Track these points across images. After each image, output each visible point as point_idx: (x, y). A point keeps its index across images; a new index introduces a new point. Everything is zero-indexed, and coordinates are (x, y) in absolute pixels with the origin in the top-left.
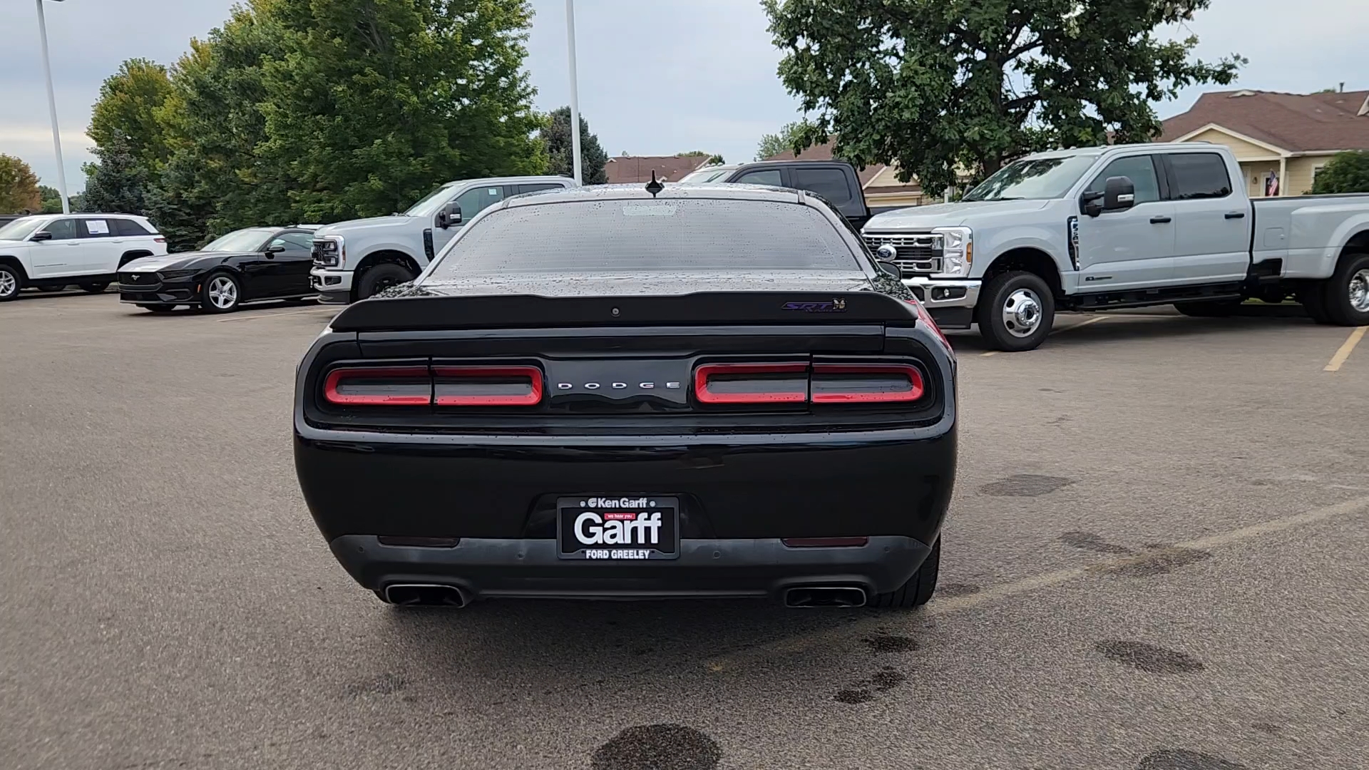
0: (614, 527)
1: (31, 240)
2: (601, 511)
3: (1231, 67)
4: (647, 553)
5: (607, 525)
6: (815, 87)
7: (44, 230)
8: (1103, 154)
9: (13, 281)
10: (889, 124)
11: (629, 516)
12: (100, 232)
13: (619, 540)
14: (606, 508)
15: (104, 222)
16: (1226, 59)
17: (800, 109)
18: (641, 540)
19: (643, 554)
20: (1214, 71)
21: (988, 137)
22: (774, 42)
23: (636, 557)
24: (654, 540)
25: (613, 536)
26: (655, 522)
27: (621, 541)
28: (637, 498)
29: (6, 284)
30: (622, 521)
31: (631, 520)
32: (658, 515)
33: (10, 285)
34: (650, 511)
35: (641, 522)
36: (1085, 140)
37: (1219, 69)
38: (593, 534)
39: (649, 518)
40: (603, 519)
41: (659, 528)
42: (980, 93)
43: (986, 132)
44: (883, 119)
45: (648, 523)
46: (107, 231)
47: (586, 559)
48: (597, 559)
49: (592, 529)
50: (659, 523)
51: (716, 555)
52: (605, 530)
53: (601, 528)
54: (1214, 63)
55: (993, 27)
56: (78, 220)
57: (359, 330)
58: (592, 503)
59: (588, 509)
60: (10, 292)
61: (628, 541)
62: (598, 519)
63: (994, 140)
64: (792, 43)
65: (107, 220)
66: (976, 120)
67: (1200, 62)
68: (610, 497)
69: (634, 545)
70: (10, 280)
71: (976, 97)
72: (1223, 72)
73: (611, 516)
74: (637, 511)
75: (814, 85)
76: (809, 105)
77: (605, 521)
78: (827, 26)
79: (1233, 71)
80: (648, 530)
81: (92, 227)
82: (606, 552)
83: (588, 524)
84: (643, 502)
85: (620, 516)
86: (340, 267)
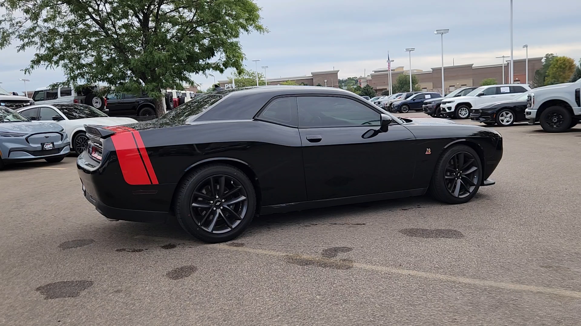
1: (477, 96)
7: (483, 92)
9: (468, 112)
12: (506, 92)
15: (509, 87)
29: (465, 113)
33: (466, 113)
46: (509, 91)
56: (497, 87)
60: (466, 116)
65: (510, 87)
70: (467, 111)
81: (502, 90)
86: (531, 108)
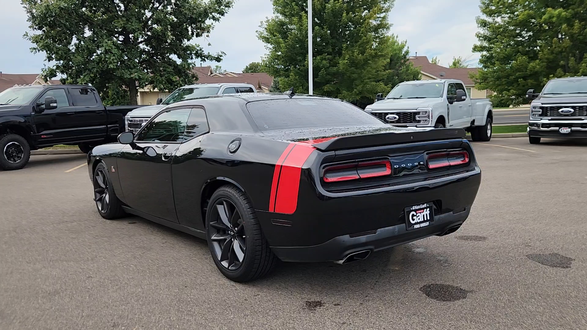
0: (419, 216)
2: (415, 211)
3: (221, 56)
4: (428, 223)
5: (417, 215)
6: (59, 51)
8: (221, 87)
10: (98, 70)
11: (422, 211)
13: (420, 220)
14: (416, 209)
16: (218, 53)
17: (46, 60)
18: (426, 219)
19: (427, 223)
20: (215, 57)
21: (141, 77)
22: (30, 27)
23: (426, 225)
24: (428, 218)
25: (419, 219)
26: (428, 212)
27: (421, 221)
28: (423, 204)
30: (420, 213)
31: (423, 212)
32: (428, 209)
34: (426, 208)
35: (425, 213)
36: (175, 80)
37: (216, 56)
38: (414, 219)
39: (426, 211)
40: (416, 212)
41: (429, 214)
42: (132, 59)
43: (140, 75)
44: (95, 67)
45: (426, 213)
47: (414, 229)
48: (417, 228)
49: (414, 218)
50: (429, 212)
51: (441, 220)
52: (417, 217)
53: (416, 217)
54: (215, 55)
55: (139, 32)
57: (335, 150)
58: (414, 208)
59: (413, 211)
61: (423, 220)
62: (415, 214)
63: (143, 79)
64: (40, 28)
66: (133, 70)
67: (209, 53)
68: (418, 205)
69: (424, 221)
71: (131, 60)
72: (218, 58)
73: (418, 212)
74: (423, 209)
75: (58, 50)
76: (50, 59)
77: (417, 214)
78: (63, 23)
79: (221, 58)
80: (427, 214)
82: (419, 225)
83: (413, 215)
84: (425, 205)
85: (420, 211)
